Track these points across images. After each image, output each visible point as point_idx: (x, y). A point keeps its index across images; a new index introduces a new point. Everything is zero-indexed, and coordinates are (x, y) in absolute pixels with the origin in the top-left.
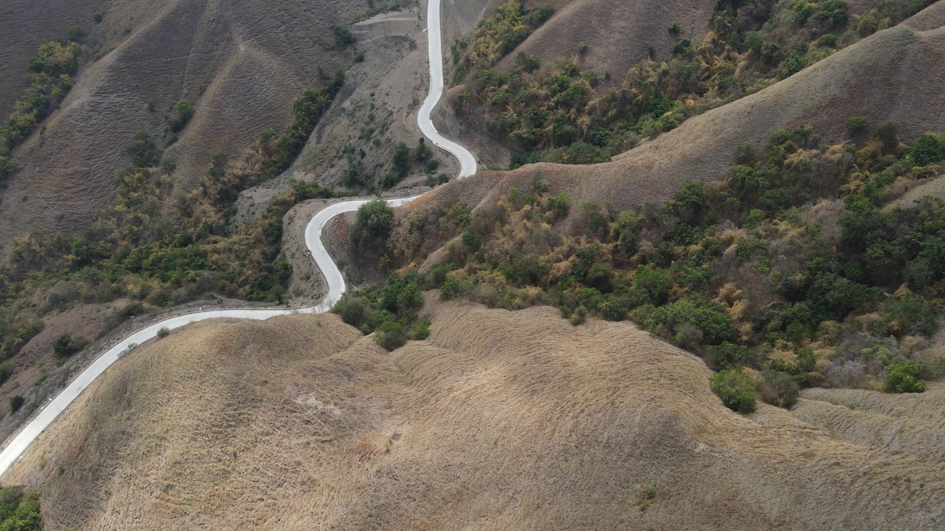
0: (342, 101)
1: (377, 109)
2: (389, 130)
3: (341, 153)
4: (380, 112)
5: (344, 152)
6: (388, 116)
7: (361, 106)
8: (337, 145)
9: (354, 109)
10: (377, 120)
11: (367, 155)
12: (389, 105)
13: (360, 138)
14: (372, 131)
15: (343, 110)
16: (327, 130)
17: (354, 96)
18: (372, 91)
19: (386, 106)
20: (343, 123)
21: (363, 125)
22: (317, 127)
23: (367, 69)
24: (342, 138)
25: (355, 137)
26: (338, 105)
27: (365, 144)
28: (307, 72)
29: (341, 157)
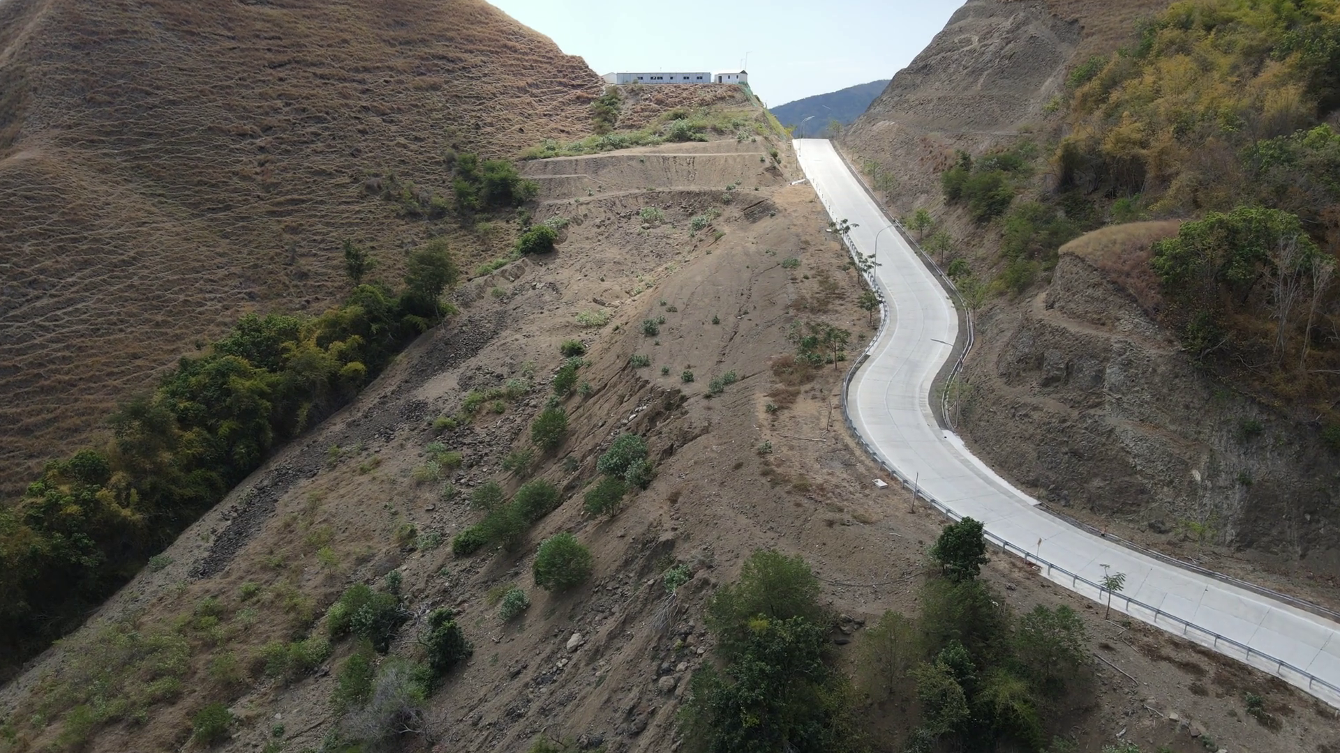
0: (423, 373)
1: (588, 395)
2: (661, 488)
3: (317, 639)
4: (601, 409)
5: (341, 632)
6: (654, 417)
7: (510, 396)
8: (311, 587)
9: (471, 410)
10: (579, 447)
11: (482, 657)
12: (658, 366)
13: (465, 549)
14: (541, 505)
15: (415, 410)
16: (291, 501)
17: (487, 358)
18: (576, 338)
19: (643, 373)
20: (390, 469)
21: (500, 479)
22: (247, 489)
23: (564, 275)
24: (359, 548)
25: (438, 542)
26: (396, 393)
27: (486, 585)
28: (303, 276)
29: (305, 670)
